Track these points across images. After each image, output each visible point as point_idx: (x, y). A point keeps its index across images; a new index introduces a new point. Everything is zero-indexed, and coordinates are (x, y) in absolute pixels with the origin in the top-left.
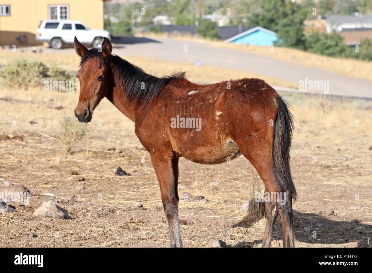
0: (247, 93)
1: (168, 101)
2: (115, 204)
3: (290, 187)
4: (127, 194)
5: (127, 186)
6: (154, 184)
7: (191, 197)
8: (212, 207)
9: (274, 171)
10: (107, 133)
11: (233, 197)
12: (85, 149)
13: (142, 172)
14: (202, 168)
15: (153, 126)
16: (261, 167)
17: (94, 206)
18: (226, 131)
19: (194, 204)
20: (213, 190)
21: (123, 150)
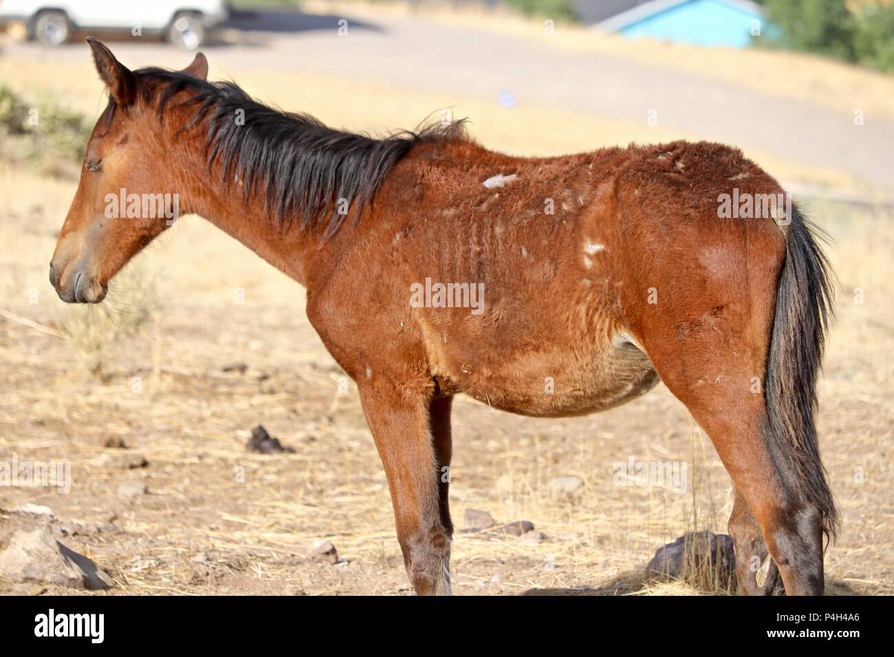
0: (688, 187)
1: (415, 213)
2: (246, 543)
3: (819, 495)
4: (286, 512)
5: (286, 488)
6: (370, 482)
7: (492, 526)
8: (558, 559)
9: (768, 444)
10: (220, 317)
11: (626, 528)
12: (147, 364)
13: (334, 443)
14: (524, 432)
15: (366, 294)
16: (726, 428)
17: (180, 550)
18: (614, 306)
19: (500, 548)
20: (562, 504)
21: (269, 372)
